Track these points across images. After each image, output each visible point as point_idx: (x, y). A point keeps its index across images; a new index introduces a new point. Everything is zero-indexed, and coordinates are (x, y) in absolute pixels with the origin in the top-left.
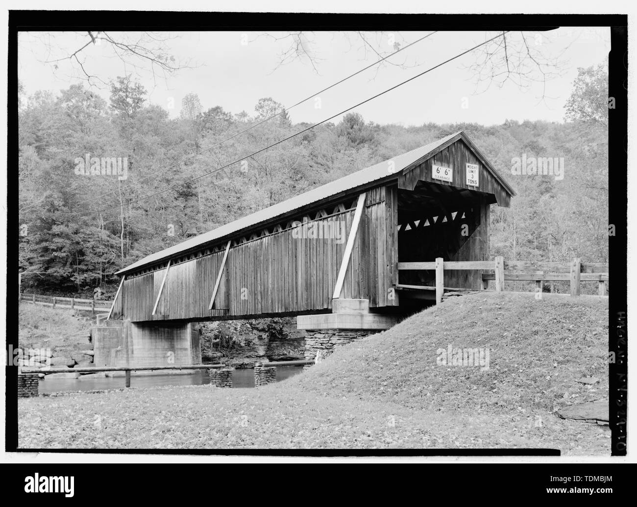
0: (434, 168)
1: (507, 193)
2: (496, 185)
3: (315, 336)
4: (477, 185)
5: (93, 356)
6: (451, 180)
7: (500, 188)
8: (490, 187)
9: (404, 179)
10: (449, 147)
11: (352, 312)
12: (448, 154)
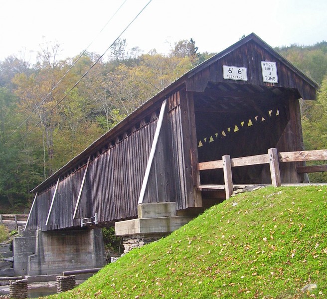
0: (226, 68)
1: (311, 87)
2: (297, 80)
3: (129, 241)
4: (276, 81)
5: (13, 262)
6: (246, 79)
7: (302, 83)
8: (291, 83)
9: (192, 82)
10: (240, 47)
11: (157, 216)
12: (240, 55)
